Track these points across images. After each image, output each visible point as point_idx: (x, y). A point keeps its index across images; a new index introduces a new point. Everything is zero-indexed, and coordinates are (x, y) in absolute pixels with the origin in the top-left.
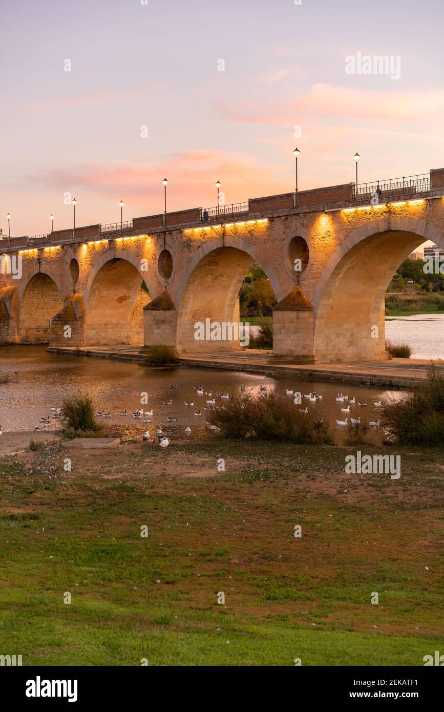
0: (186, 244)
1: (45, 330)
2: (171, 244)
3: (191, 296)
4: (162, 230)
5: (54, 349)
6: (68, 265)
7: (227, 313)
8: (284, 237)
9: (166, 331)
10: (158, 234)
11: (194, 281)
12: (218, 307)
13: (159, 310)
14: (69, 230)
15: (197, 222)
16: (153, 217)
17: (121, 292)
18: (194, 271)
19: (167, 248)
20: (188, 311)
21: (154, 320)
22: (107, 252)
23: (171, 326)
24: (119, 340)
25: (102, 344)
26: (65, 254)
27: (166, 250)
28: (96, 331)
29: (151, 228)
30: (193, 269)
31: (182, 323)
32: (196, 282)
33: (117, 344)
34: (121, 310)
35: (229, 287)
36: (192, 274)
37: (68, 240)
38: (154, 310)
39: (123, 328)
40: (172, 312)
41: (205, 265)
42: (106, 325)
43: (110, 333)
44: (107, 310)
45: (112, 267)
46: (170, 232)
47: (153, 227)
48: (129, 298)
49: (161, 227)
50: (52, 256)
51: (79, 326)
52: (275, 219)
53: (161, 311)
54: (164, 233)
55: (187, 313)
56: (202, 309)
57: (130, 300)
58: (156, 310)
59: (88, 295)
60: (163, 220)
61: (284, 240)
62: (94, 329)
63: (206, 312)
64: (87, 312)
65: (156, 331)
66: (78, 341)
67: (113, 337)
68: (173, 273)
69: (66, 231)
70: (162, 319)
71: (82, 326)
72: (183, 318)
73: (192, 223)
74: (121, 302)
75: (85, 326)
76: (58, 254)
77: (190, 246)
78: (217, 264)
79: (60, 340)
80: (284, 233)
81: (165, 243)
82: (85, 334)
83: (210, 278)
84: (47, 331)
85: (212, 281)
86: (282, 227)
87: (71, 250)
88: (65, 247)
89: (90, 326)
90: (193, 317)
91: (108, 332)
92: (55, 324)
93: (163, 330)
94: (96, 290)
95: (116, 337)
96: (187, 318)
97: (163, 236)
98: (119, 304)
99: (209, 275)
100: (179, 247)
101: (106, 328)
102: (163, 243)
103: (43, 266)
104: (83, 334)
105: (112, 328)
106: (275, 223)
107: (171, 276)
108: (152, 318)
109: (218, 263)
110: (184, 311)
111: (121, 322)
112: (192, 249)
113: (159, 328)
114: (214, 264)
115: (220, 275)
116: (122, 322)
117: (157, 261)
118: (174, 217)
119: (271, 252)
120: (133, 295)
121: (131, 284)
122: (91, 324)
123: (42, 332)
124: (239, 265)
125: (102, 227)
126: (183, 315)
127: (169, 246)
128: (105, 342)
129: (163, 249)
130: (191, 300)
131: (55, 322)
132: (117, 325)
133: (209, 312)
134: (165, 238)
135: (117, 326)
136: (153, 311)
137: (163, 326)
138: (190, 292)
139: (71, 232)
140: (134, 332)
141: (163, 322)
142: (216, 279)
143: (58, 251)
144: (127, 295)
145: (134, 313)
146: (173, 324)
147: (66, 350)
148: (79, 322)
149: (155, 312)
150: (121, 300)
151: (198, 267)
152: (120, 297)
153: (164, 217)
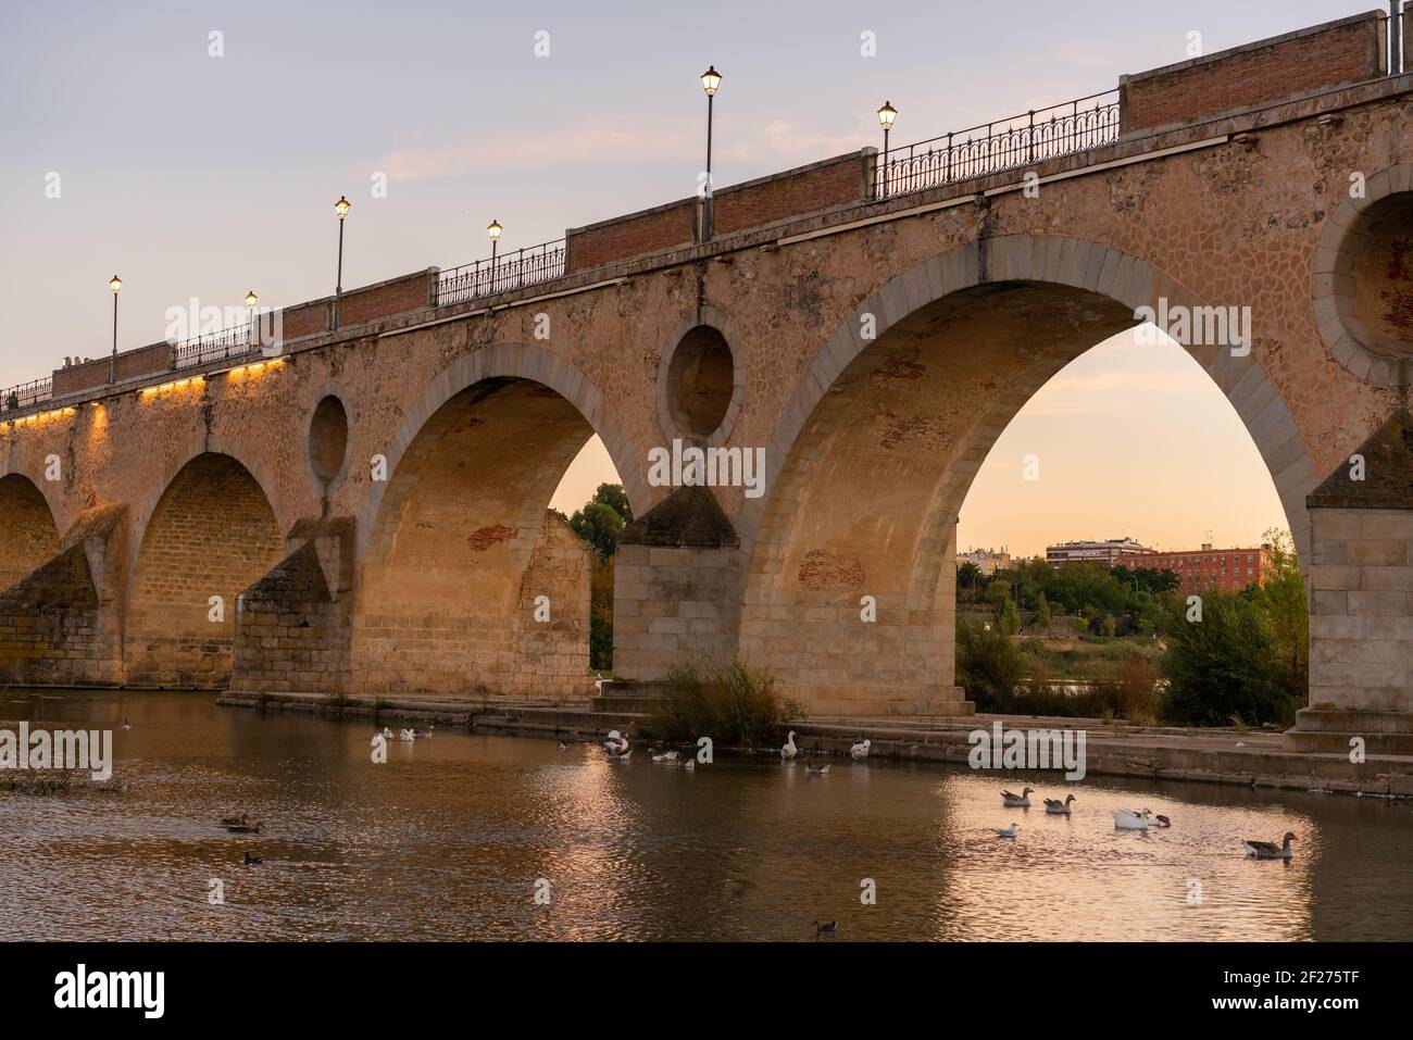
0: (795, 295)
1: (211, 648)
2: (728, 302)
3: (804, 496)
4: (694, 255)
5: (250, 697)
6: (309, 419)
7: (917, 572)
8: (1320, 207)
9: (700, 627)
10: (673, 270)
11: (824, 435)
12: (891, 546)
13: (675, 545)
14: (318, 304)
15: (856, 203)
16: (652, 214)
17: (488, 511)
18: (831, 394)
19: (710, 319)
20: (787, 552)
21: (654, 582)
22: (459, 362)
23: (720, 608)
24: (469, 677)
25: (413, 688)
26: (298, 385)
27: (706, 328)
28: (394, 640)
29: (641, 256)
30: (826, 387)
31: (762, 600)
32: (828, 445)
33: (462, 691)
34: (480, 573)
35: (940, 470)
36: (821, 407)
37: (313, 336)
38: (657, 544)
39: (486, 636)
40: (721, 557)
41: (876, 372)
42: (428, 622)
43: (439, 652)
44: (435, 571)
45: (468, 417)
46: (728, 258)
47: (651, 248)
48: (509, 536)
49: (688, 245)
50: (252, 394)
51: (337, 621)
52: (1266, 137)
53: (683, 551)
54: (701, 263)
55: (782, 561)
56: (834, 552)
57: (513, 543)
58: (664, 544)
59: (374, 513)
60: (696, 220)
61: (1318, 216)
62: (387, 634)
63: (848, 565)
64: (368, 576)
65: (660, 626)
66: (330, 674)
67: (449, 664)
68: (732, 410)
69: (307, 305)
70: (684, 580)
71: (347, 623)
72: (766, 579)
73: (828, 210)
74: (482, 548)
75: (358, 621)
76: (274, 385)
77: (816, 297)
78: (917, 371)
79: (267, 666)
80: (1318, 188)
81: (701, 300)
82: (357, 651)
83: (878, 431)
84: (216, 650)
85: (885, 444)
86: (1306, 162)
87: (320, 369)
88: (301, 360)
89: (375, 621)
90: (802, 577)
91: (433, 648)
92: (256, 612)
93: (689, 621)
94: (406, 499)
95: (459, 666)
96: (779, 581)
97: (693, 277)
98: (475, 555)
99: (879, 418)
100: (766, 308)
101: (430, 634)
102: (693, 302)
103: (217, 432)
104: (349, 648)
105: (448, 636)
106: (1268, 152)
107: (726, 422)
108: (648, 574)
109: (923, 368)
110: (772, 551)
111: (479, 614)
112: (823, 311)
113: (673, 613)
114: (907, 371)
115: (917, 419)
116: (482, 615)
117: (664, 370)
118: (746, 200)
119: (1239, 276)
120: (525, 524)
121: (522, 486)
122: (380, 618)
123: (201, 654)
124: (991, 385)
125: (442, 277)
126: (767, 568)
127: (722, 311)
128: (422, 679)
129: (694, 324)
130: (801, 514)
131: (254, 606)
132: (464, 625)
133: (858, 565)
134: (702, 285)
135: (465, 628)
136: (654, 551)
137: (688, 608)
138: (801, 480)
139: (324, 308)
140: (519, 652)
141: (689, 592)
142: (897, 436)
143: (275, 377)
144: (506, 523)
145: (522, 589)
146: (727, 600)
147: (290, 700)
148: (337, 609)
149: (660, 555)
150: (484, 538)
151: (848, 381)
152: (481, 531)
153: (701, 208)
